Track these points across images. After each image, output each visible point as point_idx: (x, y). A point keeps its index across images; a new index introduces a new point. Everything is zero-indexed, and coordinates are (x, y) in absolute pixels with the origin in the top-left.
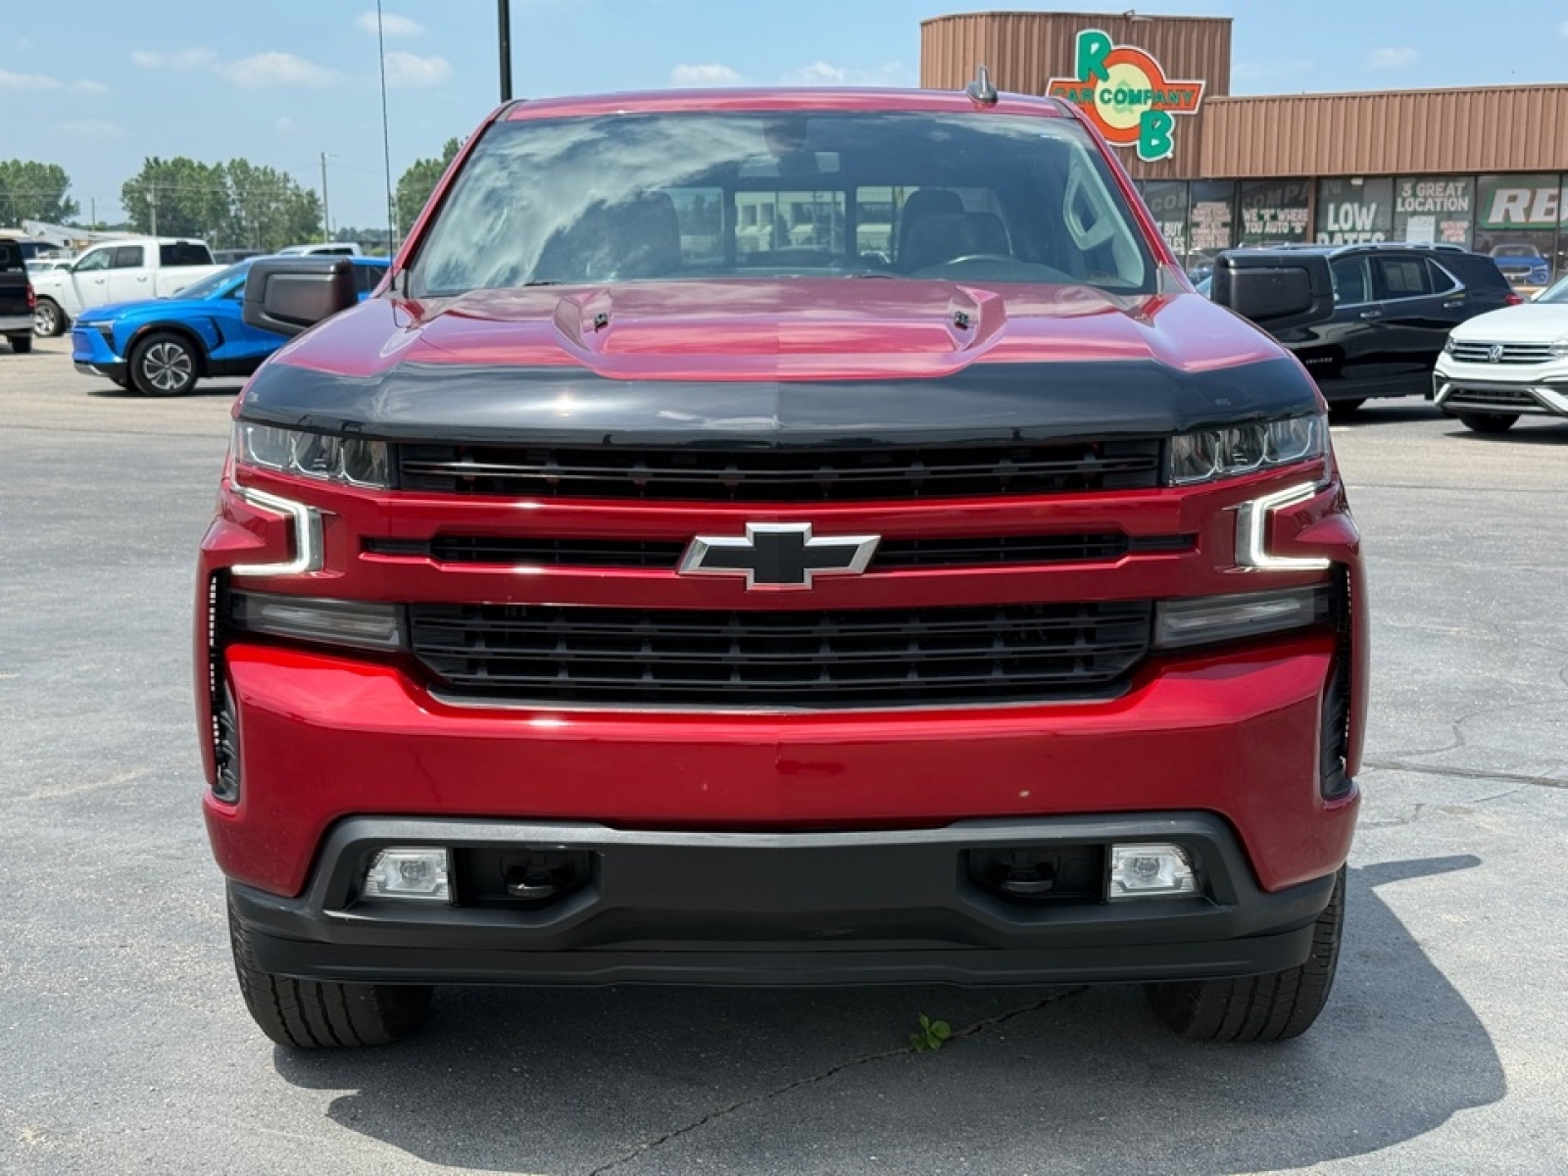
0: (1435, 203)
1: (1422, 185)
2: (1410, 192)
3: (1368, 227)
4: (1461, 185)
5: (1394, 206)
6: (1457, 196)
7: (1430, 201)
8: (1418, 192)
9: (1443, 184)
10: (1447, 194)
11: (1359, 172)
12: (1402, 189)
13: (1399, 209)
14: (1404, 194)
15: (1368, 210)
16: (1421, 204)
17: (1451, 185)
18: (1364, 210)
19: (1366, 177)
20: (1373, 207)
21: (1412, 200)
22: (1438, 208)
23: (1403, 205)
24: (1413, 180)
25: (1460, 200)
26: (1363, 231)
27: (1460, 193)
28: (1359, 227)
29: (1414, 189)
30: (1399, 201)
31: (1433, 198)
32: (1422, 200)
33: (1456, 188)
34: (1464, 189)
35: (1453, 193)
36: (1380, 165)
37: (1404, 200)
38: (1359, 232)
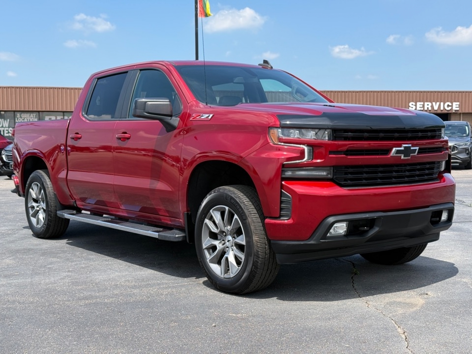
0: (27, 120)
1: (23, 114)
2: (19, 116)
3: (7, 126)
4: (35, 114)
5: (15, 120)
6: (34, 118)
7: (26, 119)
8: (22, 116)
9: (29, 114)
10: (31, 117)
11: (4, 110)
12: (17, 115)
13: (16, 121)
14: (18, 117)
15: (7, 121)
16: (23, 120)
17: (32, 115)
18: (6, 121)
19: (5, 111)
20: (8, 120)
21: (20, 118)
22: (28, 121)
23: (18, 120)
24: (20, 112)
25: (35, 119)
26: (6, 127)
27: (34, 117)
28: (4, 126)
29: (20, 115)
30: (16, 119)
31: (27, 118)
32: (23, 119)
33: (33, 116)
34: (36, 116)
35: (33, 117)
36: (10, 108)
37: (18, 118)
38: (4, 127)
